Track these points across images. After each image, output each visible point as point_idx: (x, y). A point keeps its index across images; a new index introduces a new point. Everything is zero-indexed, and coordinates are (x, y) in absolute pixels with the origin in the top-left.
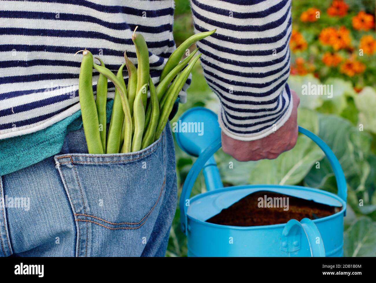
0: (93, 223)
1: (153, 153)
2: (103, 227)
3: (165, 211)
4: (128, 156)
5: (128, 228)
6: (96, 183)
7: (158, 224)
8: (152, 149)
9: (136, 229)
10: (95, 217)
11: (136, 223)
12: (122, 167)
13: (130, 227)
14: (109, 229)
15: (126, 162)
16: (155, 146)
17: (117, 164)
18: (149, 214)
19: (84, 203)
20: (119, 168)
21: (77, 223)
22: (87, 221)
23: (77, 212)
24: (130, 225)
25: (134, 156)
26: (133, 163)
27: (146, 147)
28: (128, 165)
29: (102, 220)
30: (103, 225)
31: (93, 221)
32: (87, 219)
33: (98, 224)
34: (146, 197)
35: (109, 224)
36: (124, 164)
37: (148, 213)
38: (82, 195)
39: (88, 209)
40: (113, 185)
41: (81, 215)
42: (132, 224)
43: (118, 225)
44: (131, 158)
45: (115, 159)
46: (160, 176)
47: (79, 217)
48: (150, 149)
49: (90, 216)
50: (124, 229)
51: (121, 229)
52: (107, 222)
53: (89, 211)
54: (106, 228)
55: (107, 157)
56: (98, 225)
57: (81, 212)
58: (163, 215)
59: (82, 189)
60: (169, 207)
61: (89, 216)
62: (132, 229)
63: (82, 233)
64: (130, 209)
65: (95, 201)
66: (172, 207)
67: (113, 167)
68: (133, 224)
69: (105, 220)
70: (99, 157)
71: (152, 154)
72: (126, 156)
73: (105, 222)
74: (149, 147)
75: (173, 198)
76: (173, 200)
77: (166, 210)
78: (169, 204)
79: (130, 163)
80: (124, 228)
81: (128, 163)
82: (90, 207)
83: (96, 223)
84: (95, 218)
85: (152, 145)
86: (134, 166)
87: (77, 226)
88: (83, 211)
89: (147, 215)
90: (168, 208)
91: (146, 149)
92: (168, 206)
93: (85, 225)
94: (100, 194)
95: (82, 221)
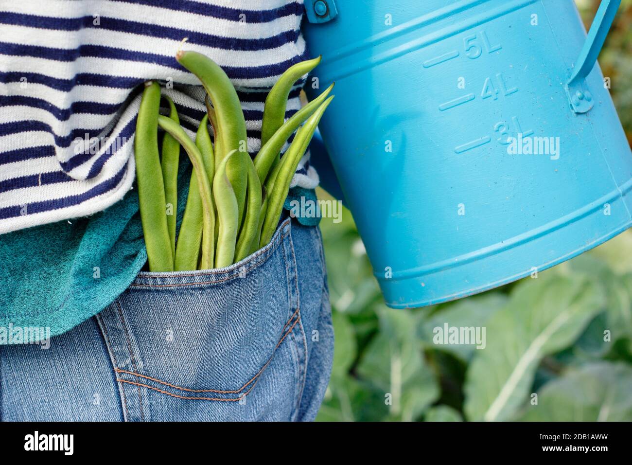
0: (151, 389)
1: (255, 268)
2: (168, 395)
3: (313, 373)
4: (209, 275)
5: (217, 399)
6: (152, 320)
7: (307, 398)
8: (253, 263)
9: (234, 402)
10: (153, 379)
11: (231, 392)
12: (198, 293)
13: (221, 398)
14: (179, 398)
15: (204, 285)
16: (259, 257)
17: (188, 289)
18: (258, 376)
19: (132, 353)
20: (191, 294)
21: (120, 385)
22: (140, 385)
23: (120, 366)
24: (222, 394)
25: (218, 275)
26: (217, 286)
27: (241, 260)
28: (209, 291)
29: (165, 383)
30: (168, 392)
31: (151, 386)
32: (139, 382)
33: (158, 390)
34: (249, 346)
35: (178, 389)
36: (201, 289)
37: (257, 374)
38: (129, 339)
39: (140, 365)
40: (182, 324)
41: (127, 374)
42: (225, 392)
43: (196, 393)
44: (213, 279)
45: (184, 281)
46: (278, 309)
47: (124, 376)
48: (249, 262)
49: (144, 376)
50: (210, 401)
51: (203, 401)
52: (175, 386)
53: (142, 368)
54: (174, 396)
55: (169, 277)
56: (160, 392)
57: (126, 368)
58: (312, 381)
59: (128, 329)
60: (319, 366)
61: (142, 376)
62: (224, 401)
63: (131, 404)
64: (218, 367)
65: (152, 351)
66: (323, 364)
67: (181, 294)
68: (227, 393)
69: (170, 383)
70: (155, 278)
71: (255, 270)
72: (205, 275)
73: (170, 387)
74: (247, 259)
75: (322, 348)
76: (323, 352)
77: (315, 372)
78: (318, 360)
79: (212, 287)
80: (209, 399)
81: (208, 288)
82: (143, 361)
83: (156, 389)
84: (153, 381)
85: (254, 255)
86: (220, 292)
87: (121, 390)
88: (131, 367)
89: (255, 377)
90: (317, 368)
91: (241, 263)
92: (317, 363)
93: (135, 390)
94: (160, 339)
95: (130, 384)
